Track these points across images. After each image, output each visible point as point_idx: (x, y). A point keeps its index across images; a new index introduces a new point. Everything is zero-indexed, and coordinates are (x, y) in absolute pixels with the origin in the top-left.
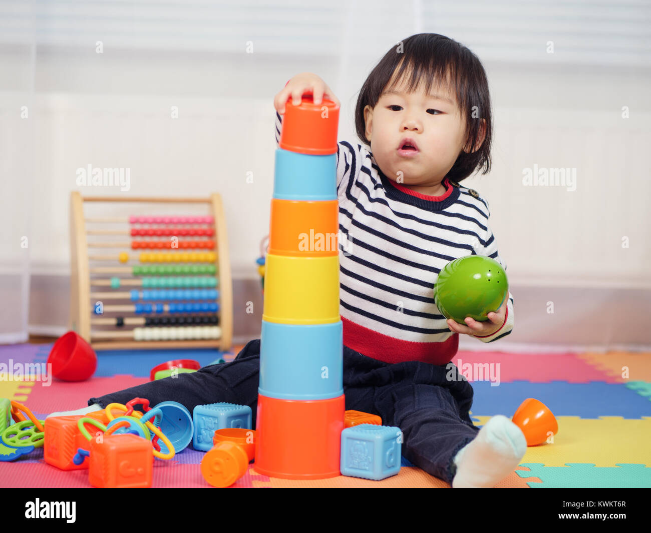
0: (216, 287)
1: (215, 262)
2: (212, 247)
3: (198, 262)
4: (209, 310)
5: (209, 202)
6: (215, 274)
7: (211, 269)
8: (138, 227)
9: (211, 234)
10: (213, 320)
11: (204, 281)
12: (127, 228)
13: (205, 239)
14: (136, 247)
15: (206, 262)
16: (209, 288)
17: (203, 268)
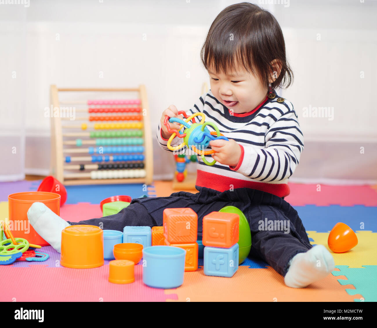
0: (142, 145)
1: (142, 129)
2: (140, 119)
3: (131, 129)
4: (139, 159)
5: (138, 90)
6: (142, 136)
7: (140, 133)
8: (93, 107)
9: (139, 111)
10: (141, 166)
11: (135, 141)
12: (86, 108)
13: (135, 114)
14: (92, 119)
15: (136, 128)
16: (138, 145)
17: (134, 133)
